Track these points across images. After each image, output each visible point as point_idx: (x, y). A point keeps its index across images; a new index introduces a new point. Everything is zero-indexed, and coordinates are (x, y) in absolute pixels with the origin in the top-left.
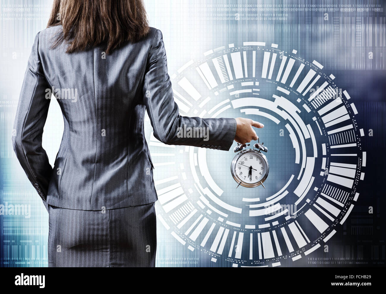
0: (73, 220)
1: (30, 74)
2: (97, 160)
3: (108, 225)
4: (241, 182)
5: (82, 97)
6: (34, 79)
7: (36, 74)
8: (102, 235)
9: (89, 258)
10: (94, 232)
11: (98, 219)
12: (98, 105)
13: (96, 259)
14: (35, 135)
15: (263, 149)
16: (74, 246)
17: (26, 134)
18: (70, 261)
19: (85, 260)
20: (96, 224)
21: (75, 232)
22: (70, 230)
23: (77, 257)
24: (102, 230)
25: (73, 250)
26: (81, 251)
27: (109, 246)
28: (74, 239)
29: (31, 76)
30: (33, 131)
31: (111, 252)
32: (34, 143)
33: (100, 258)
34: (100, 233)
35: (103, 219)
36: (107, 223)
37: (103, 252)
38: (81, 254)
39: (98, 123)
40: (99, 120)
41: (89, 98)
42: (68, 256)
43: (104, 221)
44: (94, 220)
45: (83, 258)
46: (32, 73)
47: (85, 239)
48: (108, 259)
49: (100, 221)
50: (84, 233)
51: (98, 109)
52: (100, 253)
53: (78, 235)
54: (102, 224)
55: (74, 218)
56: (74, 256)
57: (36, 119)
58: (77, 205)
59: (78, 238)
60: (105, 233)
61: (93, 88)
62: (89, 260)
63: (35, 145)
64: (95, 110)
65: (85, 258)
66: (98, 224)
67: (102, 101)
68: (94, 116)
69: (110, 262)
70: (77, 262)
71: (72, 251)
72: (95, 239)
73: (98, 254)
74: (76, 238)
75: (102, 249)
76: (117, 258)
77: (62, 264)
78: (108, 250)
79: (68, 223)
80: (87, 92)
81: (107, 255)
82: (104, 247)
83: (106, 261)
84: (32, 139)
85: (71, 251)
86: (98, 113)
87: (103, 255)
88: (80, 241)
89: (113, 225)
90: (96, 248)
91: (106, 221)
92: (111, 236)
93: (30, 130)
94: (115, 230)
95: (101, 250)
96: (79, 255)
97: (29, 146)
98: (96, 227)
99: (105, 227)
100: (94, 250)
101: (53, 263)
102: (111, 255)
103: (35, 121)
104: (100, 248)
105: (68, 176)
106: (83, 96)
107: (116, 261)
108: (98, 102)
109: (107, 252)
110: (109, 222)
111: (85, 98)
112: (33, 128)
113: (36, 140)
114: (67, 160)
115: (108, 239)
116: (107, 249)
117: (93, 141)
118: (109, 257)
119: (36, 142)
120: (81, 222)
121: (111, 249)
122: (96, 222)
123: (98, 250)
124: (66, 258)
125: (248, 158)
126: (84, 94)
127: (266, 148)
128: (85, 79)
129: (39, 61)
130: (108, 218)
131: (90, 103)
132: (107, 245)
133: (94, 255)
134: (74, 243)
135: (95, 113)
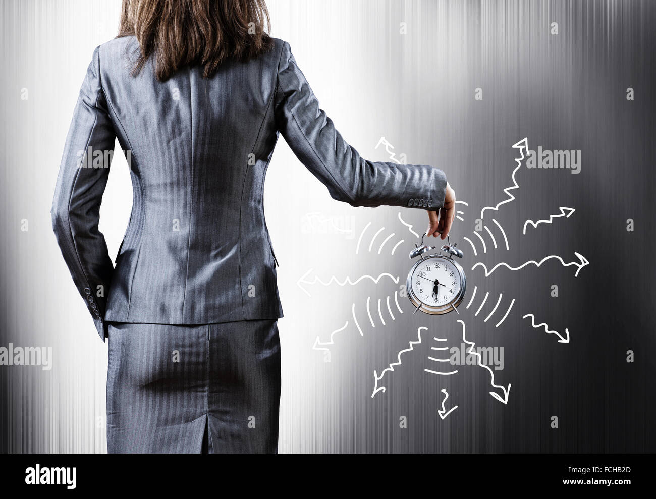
0: (150, 340)
1: (84, 109)
2: (191, 245)
3: (208, 347)
4: (421, 305)
5: (171, 143)
6: (90, 116)
7: (94, 108)
8: (197, 363)
9: (175, 402)
10: (184, 358)
11: (190, 338)
12: (195, 156)
13: (185, 404)
14: (90, 205)
15: (456, 253)
16: (151, 383)
17: (77, 201)
18: (143, 408)
19: (168, 405)
20: (188, 345)
21: (154, 358)
22: (145, 356)
23: (154, 401)
24: (198, 354)
25: (149, 389)
26: (162, 391)
27: (208, 382)
28: (151, 371)
29: (86, 111)
30: (88, 198)
31: (211, 392)
32: (88, 217)
33: (192, 402)
34: (194, 359)
35: (198, 337)
36: (205, 344)
37: (197, 391)
38: (162, 396)
39: (194, 186)
40: (197, 180)
41: (181, 144)
42: (141, 400)
43: (201, 340)
44: (184, 338)
45: (165, 403)
46: (87, 106)
47: (169, 370)
48: (206, 404)
49: (194, 339)
50: (168, 359)
51: (195, 162)
52: (193, 394)
53: (158, 364)
54: (198, 344)
55: (152, 336)
56: (150, 400)
57: (92, 180)
58: (161, 316)
59: (157, 368)
60: (201, 359)
61: (189, 128)
62: (175, 405)
63: (90, 221)
64: (191, 162)
65: (168, 403)
66: (191, 346)
67: (203, 149)
68: (189, 173)
69: (209, 407)
70: (155, 410)
71: (147, 391)
72: (185, 370)
73: (189, 396)
74: (154, 369)
75: (197, 387)
76: (219, 402)
77: (131, 413)
78: (206, 389)
79: (142, 344)
80: (180, 133)
81: (203, 397)
82: (200, 383)
83: (202, 407)
84: (85, 211)
85: (145, 391)
86: (194, 169)
87: (196, 397)
88: (161, 372)
89: (215, 346)
90: (186, 386)
91: (204, 339)
92: (211, 365)
93: (82, 197)
94: (218, 354)
95: (194, 389)
96: (158, 398)
97: (79, 222)
98: (187, 350)
99: (202, 350)
100: (182, 390)
101: (114, 413)
102: (210, 397)
103: (91, 183)
104: (192, 385)
105: (145, 271)
106: (172, 141)
107: (219, 406)
108: (196, 151)
109: (204, 391)
110: (208, 342)
111: (175, 144)
112: (87, 194)
113: (91, 213)
114: (142, 247)
115: (207, 368)
116: (203, 386)
117: (185, 214)
118: (206, 399)
119: (91, 217)
120: (164, 342)
121: (211, 386)
122: (187, 341)
123: (189, 389)
124: (137, 404)
125: (432, 267)
126: (174, 137)
127: (460, 252)
128: (177, 113)
129: (100, 88)
130: (207, 335)
131: (183, 152)
132: (203, 380)
133: (182, 398)
134: (150, 376)
135: (189, 168)
